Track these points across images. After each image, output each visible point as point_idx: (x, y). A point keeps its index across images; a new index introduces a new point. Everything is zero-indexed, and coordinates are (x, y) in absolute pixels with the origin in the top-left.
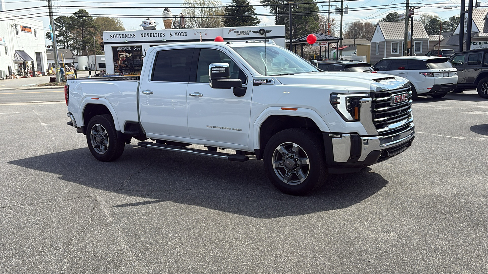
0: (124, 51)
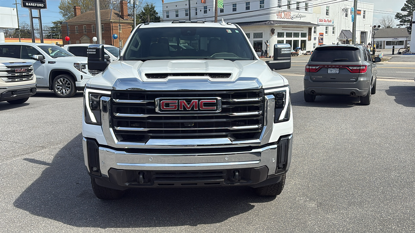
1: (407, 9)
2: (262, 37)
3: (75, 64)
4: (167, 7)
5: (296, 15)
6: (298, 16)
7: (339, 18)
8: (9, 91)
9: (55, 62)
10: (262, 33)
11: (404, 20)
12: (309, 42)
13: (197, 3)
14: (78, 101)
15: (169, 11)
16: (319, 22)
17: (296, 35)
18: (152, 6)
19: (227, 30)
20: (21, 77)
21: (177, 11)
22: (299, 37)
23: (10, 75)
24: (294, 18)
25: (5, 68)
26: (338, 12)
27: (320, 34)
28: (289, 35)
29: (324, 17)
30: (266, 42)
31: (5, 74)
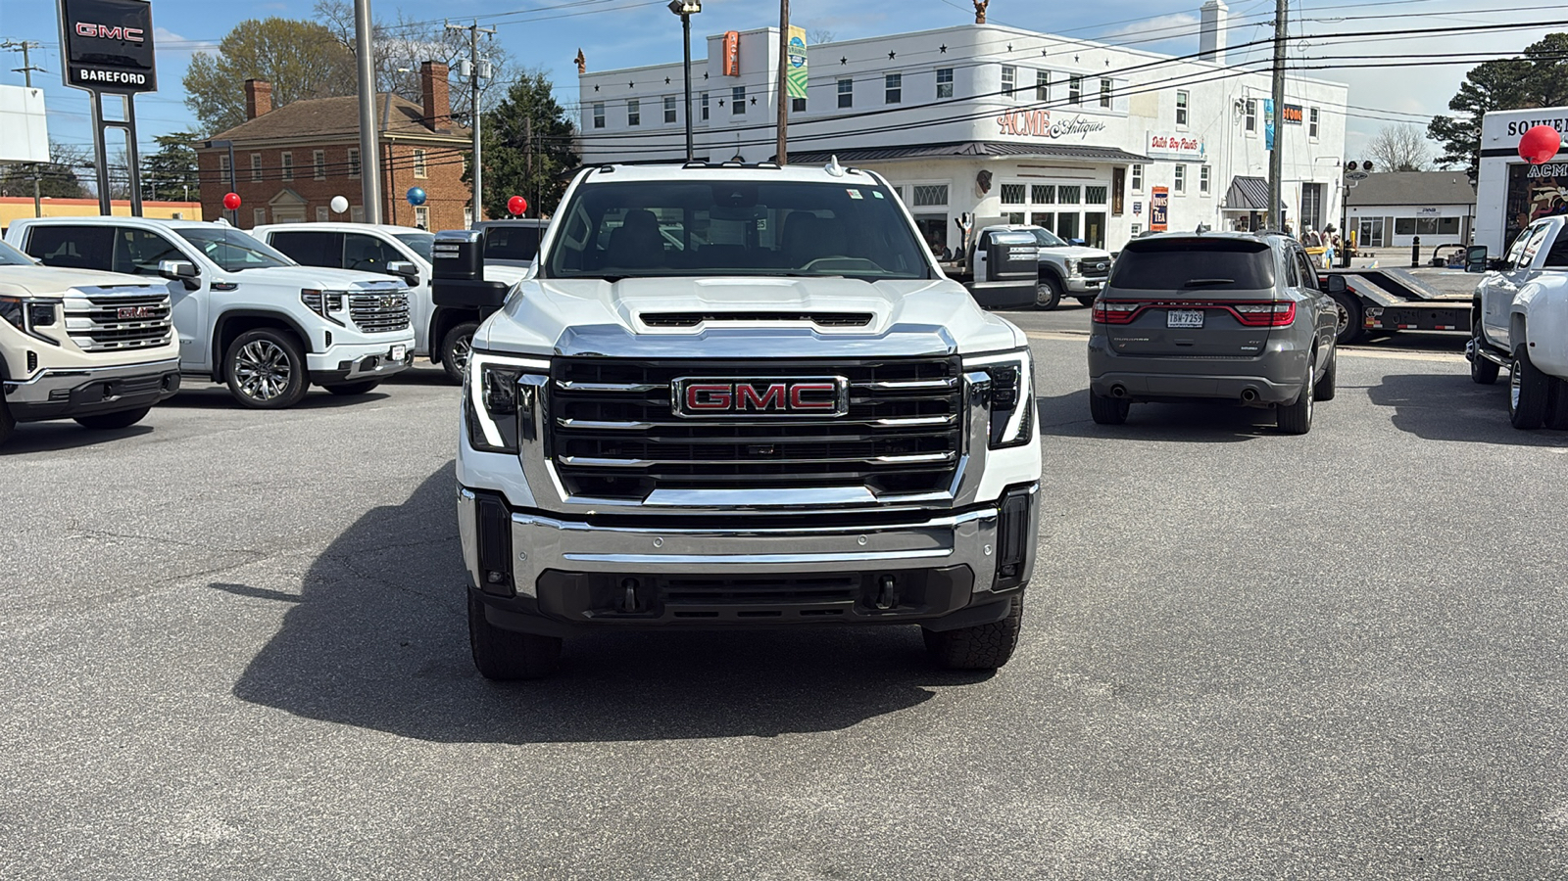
0: (1554, 181)
1: (1470, 104)
2: (945, 202)
3: (304, 291)
4: (597, 88)
5: (1067, 123)
6: (1076, 124)
7: (1225, 133)
8: (96, 383)
9: (233, 287)
10: (944, 188)
11: (1459, 142)
12: (1116, 219)
13: (706, 76)
14: (319, 419)
15: (606, 104)
16: (1151, 149)
17: (1069, 194)
18: (540, 81)
19: (848, 190)
20: (134, 337)
21: (634, 104)
22: (1078, 202)
23: (100, 328)
24: (1059, 133)
25: (85, 305)
26: (1222, 113)
27: (1154, 189)
28: (1042, 194)
29: (1169, 128)
30: (960, 220)
31: (86, 323)
